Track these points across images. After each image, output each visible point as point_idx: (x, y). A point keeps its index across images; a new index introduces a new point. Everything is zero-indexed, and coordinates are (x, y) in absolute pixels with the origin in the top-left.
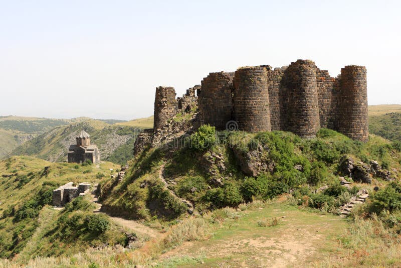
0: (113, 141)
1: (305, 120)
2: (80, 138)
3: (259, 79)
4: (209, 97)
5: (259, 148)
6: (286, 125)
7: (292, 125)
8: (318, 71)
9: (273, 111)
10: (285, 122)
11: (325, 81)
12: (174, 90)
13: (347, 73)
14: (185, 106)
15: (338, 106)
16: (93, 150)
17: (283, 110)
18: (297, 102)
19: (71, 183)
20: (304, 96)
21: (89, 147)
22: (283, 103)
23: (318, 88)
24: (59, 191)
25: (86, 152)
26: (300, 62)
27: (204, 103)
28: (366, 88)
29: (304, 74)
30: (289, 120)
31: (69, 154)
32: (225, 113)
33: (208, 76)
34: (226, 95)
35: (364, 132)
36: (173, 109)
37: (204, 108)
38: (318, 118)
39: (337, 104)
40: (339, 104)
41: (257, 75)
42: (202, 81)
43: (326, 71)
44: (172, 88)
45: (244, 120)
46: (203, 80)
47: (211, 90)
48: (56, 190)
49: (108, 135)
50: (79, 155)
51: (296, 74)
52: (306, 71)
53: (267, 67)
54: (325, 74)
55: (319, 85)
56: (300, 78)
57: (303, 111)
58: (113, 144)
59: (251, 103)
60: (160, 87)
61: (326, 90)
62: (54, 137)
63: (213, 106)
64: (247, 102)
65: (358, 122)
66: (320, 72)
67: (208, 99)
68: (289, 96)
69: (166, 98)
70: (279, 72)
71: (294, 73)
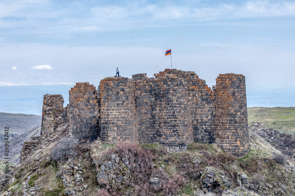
4: (75, 107)
6: (156, 136)
10: (153, 132)
11: (197, 90)
13: (222, 81)
17: (152, 120)
18: (165, 113)
22: (151, 114)
23: (190, 98)
26: (168, 71)
29: (171, 84)
30: (158, 131)
32: (91, 124)
33: (75, 86)
34: (91, 106)
35: (242, 143)
39: (212, 114)
41: (121, 86)
47: (78, 100)
51: (164, 84)
52: (173, 80)
54: (196, 83)
55: (191, 95)
56: (168, 88)
59: (114, 114)
61: (200, 99)
63: (79, 115)
67: (75, 109)
68: (158, 106)
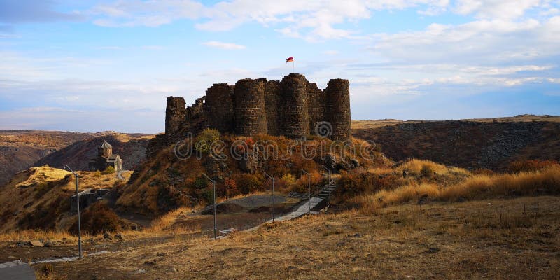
1: (296, 125)
3: (256, 90)
7: (285, 129)
8: (307, 83)
9: (269, 118)
10: (279, 127)
11: (314, 91)
12: (184, 100)
13: (333, 85)
16: (115, 160)
17: (278, 117)
18: (289, 110)
19: (90, 189)
20: (295, 105)
21: (111, 157)
22: (278, 111)
23: (308, 98)
25: (107, 161)
26: (292, 75)
28: (349, 97)
29: (295, 86)
30: (283, 125)
33: (212, 87)
34: (228, 104)
35: (348, 136)
36: (183, 117)
38: (308, 124)
41: (255, 86)
42: (206, 92)
43: (315, 84)
44: (182, 98)
47: (215, 99)
48: (74, 196)
50: (101, 164)
51: (289, 86)
52: (297, 82)
53: (264, 80)
54: (313, 86)
55: (309, 96)
56: (292, 89)
57: (295, 117)
59: (249, 110)
60: (171, 97)
61: (315, 100)
64: (246, 109)
65: (342, 127)
66: (309, 84)
68: (283, 105)
69: (176, 107)
71: (287, 85)
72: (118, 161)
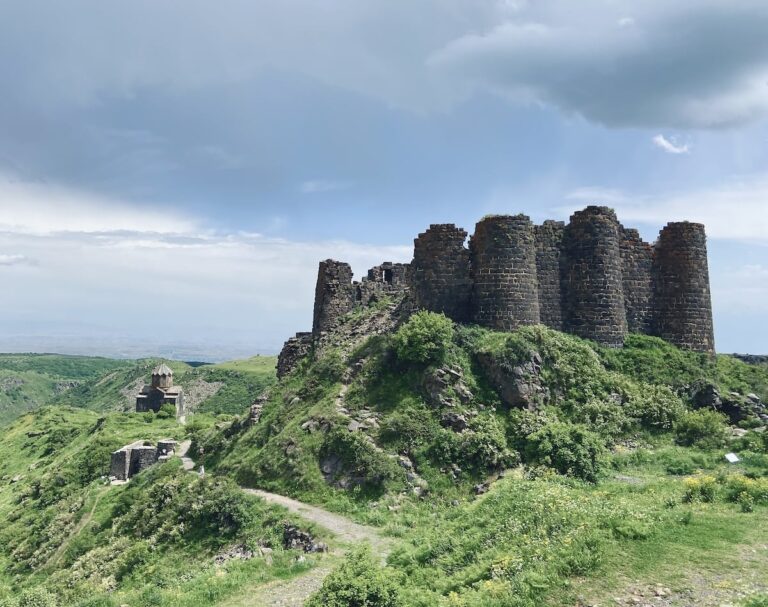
0: (198, 390)
1: (605, 315)
2: (158, 375)
3: (522, 237)
4: (429, 268)
5: (535, 358)
6: (568, 323)
7: (578, 323)
8: (621, 229)
9: (543, 297)
11: (632, 247)
12: (349, 268)
13: (674, 235)
14: (366, 296)
15: (656, 294)
16: (176, 394)
18: (588, 282)
19: (142, 441)
20: (601, 271)
21: (171, 390)
23: (622, 260)
24: (123, 453)
25: (166, 396)
27: (418, 278)
29: (600, 232)
30: (572, 314)
31: (138, 399)
32: (458, 297)
33: (428, 231)
35: (711, 342)
36: (347, 300)
37: (418, 287)
38: (624, 312)
39: (655, 290)
40: (659, 289)
41: (520, 229)
42: (415, 241)
43: (635, 231)
44: (346, 264)
45: (496, 309)
46: (417, 237)
47: (433, 256)
48: (119, 451)
49: (192, 382)
50: (154, 401)
51: (586, 231)
52: (603, 225)
54: (632, 235)
55: (624, 254)
56: (593, 239)
57: (601, 297)
58: (199, 395)
59: (509, 278)
60: (328, 261)
61: (636, 264)
62: (111, 383)
64: (502, 276)
65: (698, 324)
66: (624, 231)
67: (427, 271)
68: (572, 270)
69: (338, 279)
70: (553, 229)
71: (582, 230)
72: (181, 398)
